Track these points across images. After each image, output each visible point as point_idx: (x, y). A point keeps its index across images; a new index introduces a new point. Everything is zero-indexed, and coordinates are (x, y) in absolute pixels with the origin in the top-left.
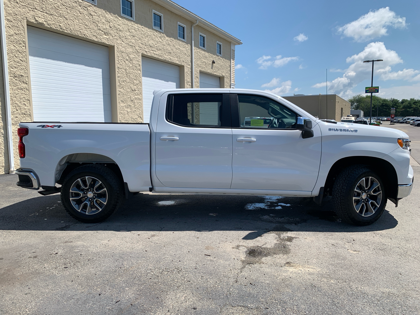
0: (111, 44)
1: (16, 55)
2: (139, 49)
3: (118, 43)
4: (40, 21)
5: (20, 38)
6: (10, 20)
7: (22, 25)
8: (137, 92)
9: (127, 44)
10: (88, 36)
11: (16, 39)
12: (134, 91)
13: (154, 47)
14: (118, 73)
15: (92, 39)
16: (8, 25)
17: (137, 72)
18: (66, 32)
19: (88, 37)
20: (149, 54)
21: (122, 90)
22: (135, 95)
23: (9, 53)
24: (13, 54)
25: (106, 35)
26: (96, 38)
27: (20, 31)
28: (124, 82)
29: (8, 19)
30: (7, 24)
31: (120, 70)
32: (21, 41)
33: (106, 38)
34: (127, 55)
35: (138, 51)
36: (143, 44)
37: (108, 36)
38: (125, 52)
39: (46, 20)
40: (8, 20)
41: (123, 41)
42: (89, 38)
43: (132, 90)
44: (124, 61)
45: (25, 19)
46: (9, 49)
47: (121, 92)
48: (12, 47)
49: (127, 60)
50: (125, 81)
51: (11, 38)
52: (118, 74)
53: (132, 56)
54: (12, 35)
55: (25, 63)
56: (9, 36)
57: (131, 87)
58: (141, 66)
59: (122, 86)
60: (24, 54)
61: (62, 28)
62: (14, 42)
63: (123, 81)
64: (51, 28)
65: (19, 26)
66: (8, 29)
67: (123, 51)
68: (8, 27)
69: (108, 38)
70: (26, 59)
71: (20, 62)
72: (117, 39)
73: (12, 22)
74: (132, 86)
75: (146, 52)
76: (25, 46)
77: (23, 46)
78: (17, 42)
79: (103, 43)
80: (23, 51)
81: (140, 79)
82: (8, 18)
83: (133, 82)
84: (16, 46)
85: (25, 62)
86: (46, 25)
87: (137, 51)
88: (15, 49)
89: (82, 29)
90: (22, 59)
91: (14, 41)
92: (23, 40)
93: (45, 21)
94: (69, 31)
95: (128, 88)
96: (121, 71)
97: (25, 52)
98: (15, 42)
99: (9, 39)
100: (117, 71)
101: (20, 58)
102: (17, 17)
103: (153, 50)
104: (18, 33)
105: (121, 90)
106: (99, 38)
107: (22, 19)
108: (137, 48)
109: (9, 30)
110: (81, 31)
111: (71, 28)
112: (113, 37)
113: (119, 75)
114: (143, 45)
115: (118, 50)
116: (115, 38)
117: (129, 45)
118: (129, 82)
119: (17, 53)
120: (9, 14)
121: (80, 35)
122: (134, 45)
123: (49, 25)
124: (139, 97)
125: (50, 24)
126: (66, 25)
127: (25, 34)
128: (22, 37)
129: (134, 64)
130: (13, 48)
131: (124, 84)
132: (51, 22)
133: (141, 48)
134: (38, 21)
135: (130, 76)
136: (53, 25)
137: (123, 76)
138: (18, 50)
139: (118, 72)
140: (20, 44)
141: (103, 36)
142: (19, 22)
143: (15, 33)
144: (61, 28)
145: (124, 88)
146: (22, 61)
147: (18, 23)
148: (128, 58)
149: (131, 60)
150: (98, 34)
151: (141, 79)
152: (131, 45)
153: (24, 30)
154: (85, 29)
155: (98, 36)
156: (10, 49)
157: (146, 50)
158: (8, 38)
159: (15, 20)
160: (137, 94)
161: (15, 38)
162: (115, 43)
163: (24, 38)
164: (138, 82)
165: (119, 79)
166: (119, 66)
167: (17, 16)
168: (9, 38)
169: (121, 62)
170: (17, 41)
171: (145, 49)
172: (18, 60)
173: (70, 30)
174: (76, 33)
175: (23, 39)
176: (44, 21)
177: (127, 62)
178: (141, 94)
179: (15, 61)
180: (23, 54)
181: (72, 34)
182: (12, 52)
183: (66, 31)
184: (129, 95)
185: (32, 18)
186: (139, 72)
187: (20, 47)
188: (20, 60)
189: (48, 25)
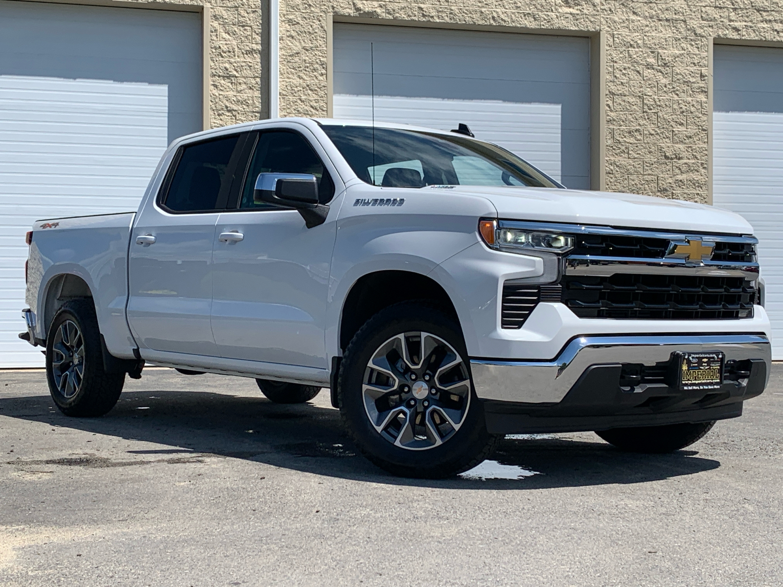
0: (586, 29)
1: (303, 98)
2: (701, 28)
3: (615, 22)
4: (367, 10)
5: (314, 58)
6: (295, 21)
7: (322, 27)
8: (686, 164)
9: (651, 18)
10: (506, 19)
11: (305, 60)
12: (672, 159)
13: (778, 9)
14: (611, 111)
15: (519, 26)
16: (288, 34)
17: (690, 99)
18: (438, 21)
19: (505, 21)
20: (753, 36)
21: (622, 160)
22: (677, 171)
23: (287, 96)
24: (294, 96)
25: (570, 7)
26: (535, 19)
27: (315, 42)
28: (632, 136)
29: (291, 20)
30: (288, 31)
31: (618, 100)
32: (317, 62)
33: (571, 14)
34: (649, 50)
35: (699, 31)
36: (721, 8)
37: (579, 7)
38: (641, 45)
39: (384, 3)
40: (289, 22)
41: (634, 13)
42: (510, 25)
43: (666, 157)
44: (638, 72)
45: (329, 11)
46: (286, 86)
47: (617, 166)
48: (293, 81)
49: (649, 66)
50: (637, 130)
51: (293, 61)
52: (610, 113)
53: (668, 53)
54: (297, 53)
55: (323, 113)
56: (289, 56)
57: (660, 149)
58: (711, 79)
59: (623, 148)
60: (322, 93)
61: (427, 14)
62: (300, 69)
63: (630, 133)
64: (395, 19)
65: (313, 30)
66: (290, 41)
67: (632, 43)
68: (288, 37)
69: (578, 12)
70: (326, 104)
71: (310, 113)
72: (610, 10)
73: (299, 24)
74: (666, 144)
75: (736, 30)
76: (326, 74)
77: (322, 75)
78: (308, 67)
79: (559, 29)
80: (320, 86)
81: (705, 118)
82: (291, 17)
83: (673, 131)
84: (304, 77)
85: (323, 111)
86: (384, 15)
87: (696, 34)
88: (300, 84)
89: (486, 4)
90: (315, 104)
91: (301, 67)
92: (320, 61)
93: (381, 6)
94: (446, 18)
95: (650, 152)
96: (623, 103)
97: (324, 87)
98: (302, 69)
99: (290, 64)
100: (608, 105)
101: (311, 104)
102: (311, 11)
103: (770, 21)
104: (311, 45)
105: (620, 158)
106: (545, 19)
107: (324, 12)
108: (694, 23)
109: (290, 44)
110: (483, 10)
111: (453, 8)
112: (595, 6)
113: (612, 114)
114: (725, 10)
115: (614, 40)
116: (602, 7)
117: (660, 20)
118: (653, 132)
119: (306, 92)
120: (293, 8)
121: (480, 23)
122: (682, 18)
123: (391, 14)
124: (695, 176)
125: (394, 11)
126: (438, 3)
127: (326, 47)
128: (320, 54)
129: (677, 74)
130: (296, 81)
131: (632, 140)
132: (396, 6)
133: (715, 20)
134: (360, 10)
135: (660, 114)
136: (400, 12)
137: (630, 117)
138: (308, 86)
139: (609, 107)
140: (315, 70)
141: (560, 10)
142: (314, 21)
143: (304, 48)
144: (423, 14)
145: (630, 152)
146: (316, 109)
147: (311, 24)
148: (651, 60)
149: (665, 64)
150: (539, 7)
151: (710, 121)
152: (667, 20)
153: (325, 36)
154: (497, 4)
155: (540, 13)
156: (291, 85)
157: (736, 24)
158: (288, 62)
159: (305, 18)
160: (684, 168)
161: (304, 58)
162: (604, 22)
163: (323, 55)
164: (692, 130)
165: (611, 127)
166: (613, 88)
167: (312, 9)
168: (290, 62)
169: (624, 74)
170: (308, 65)
171: (731, 21)
172: (306, 108)
173: (451, 13)
174: (467, 19)
175: (322, 59)
176: (376, 6)
177: (648, 73)
178: (704, 168)
179: (298, 111)
180: (319, 94)
181: (457, 23)
182: (293, 92)
183: (439, 18)
184: (650, 172)
185: (347, 6)
186: (702, 97)
187: (314, 78)
188: (312, 107)
189: (387, 15)
